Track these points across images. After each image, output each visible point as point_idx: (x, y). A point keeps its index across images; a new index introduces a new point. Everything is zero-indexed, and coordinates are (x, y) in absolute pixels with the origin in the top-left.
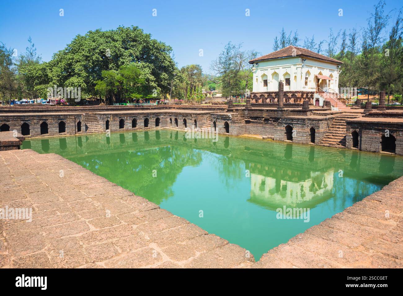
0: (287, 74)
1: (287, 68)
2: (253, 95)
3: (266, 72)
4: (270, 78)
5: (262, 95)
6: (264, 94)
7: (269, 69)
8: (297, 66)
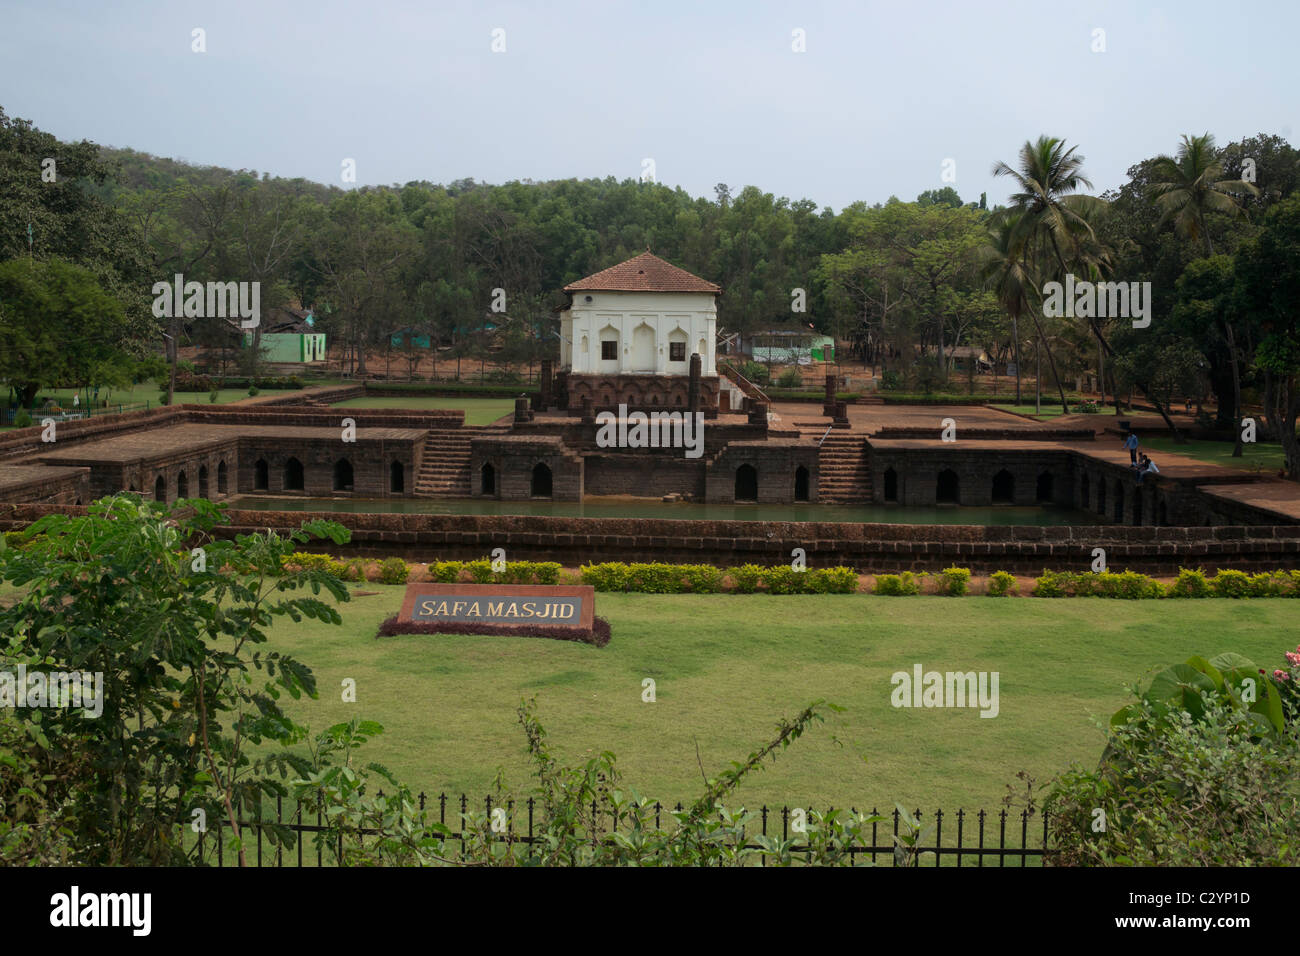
0: (678, 330)
1: (679, 318)
2: (574, 383)
3: (615, 323)
4: (627, 341)
5: (607, 383)
6: (614, 382)
7: (626, 315)
8: (708, 316)
